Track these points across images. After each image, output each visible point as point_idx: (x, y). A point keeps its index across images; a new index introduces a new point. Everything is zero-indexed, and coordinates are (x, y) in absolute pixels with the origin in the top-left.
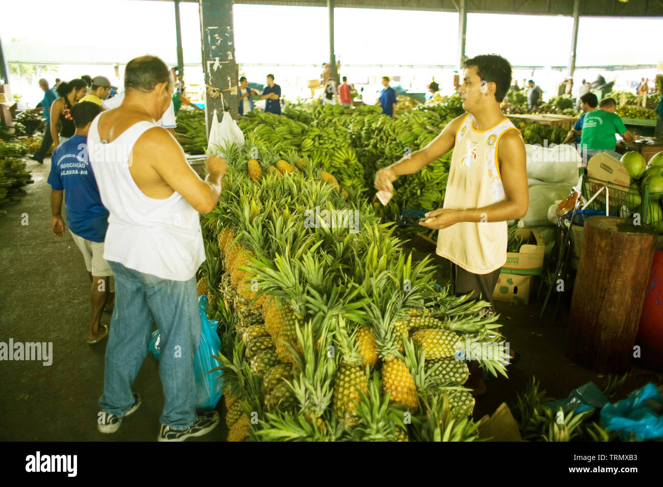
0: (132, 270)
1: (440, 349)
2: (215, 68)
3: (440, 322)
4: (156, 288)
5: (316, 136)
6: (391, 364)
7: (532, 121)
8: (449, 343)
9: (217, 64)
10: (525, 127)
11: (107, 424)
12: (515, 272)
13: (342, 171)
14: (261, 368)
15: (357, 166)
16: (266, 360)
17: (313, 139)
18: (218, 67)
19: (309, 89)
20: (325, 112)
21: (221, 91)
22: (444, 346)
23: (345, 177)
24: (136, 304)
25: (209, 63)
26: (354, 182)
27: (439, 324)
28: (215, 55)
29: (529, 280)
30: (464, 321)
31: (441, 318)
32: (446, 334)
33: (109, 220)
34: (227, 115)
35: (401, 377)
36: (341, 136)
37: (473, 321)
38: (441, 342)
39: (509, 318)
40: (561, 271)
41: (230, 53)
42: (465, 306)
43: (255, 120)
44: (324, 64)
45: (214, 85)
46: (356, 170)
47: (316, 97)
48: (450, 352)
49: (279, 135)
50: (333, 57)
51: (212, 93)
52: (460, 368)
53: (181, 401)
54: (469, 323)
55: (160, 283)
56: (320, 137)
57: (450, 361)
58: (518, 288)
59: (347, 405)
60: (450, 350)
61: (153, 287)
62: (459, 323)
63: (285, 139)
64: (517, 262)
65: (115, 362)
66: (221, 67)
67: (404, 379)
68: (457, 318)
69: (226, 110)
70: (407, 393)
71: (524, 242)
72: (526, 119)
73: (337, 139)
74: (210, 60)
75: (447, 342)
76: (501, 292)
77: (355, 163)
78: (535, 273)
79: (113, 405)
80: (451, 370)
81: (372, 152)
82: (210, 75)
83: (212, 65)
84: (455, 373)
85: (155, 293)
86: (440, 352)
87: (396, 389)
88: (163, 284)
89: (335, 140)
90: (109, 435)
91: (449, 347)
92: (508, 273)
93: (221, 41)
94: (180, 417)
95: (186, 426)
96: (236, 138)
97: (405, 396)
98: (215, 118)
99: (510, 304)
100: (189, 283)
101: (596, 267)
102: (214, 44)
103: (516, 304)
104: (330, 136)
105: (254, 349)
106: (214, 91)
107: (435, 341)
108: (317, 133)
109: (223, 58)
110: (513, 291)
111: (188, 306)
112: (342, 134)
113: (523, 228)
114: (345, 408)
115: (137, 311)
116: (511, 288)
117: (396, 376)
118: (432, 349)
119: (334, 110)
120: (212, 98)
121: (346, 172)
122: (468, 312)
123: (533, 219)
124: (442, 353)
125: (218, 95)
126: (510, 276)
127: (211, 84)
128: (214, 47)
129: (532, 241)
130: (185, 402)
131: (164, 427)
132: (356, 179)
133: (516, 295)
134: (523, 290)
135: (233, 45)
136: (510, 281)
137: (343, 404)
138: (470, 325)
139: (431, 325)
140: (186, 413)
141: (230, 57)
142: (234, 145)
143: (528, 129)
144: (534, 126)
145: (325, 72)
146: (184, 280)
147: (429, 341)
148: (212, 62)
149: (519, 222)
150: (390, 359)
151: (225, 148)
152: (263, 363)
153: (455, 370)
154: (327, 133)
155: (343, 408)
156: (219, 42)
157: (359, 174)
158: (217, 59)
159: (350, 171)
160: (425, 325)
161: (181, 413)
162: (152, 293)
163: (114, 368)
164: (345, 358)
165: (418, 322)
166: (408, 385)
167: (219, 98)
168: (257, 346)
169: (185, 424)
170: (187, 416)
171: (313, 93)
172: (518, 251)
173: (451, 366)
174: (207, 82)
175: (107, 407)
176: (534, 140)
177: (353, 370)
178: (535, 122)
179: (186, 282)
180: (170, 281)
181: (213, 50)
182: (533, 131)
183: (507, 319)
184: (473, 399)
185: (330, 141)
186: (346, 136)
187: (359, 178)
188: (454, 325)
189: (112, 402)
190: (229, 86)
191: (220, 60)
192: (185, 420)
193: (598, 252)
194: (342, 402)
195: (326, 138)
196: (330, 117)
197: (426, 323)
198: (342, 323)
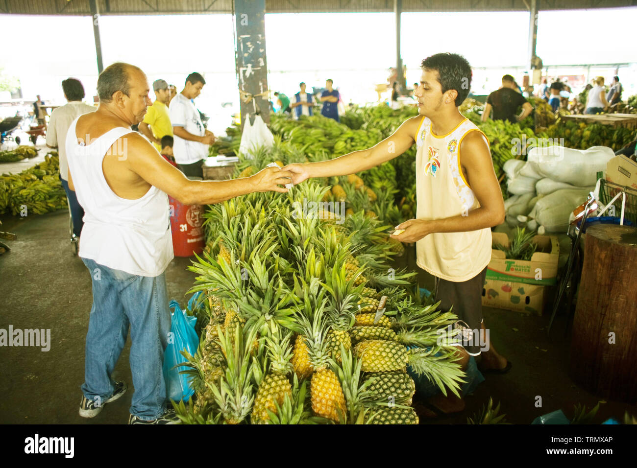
0: (104, 266)
1: (383, 362)
2: (247, 74)
3: (394, 333)
4: (126, 284)
5: (348, 138)
6: (318, 374)
7: (593, 121)
8: (393, 357)
9: (249, 70)
10: (584, 128)
11: (86, 408)
12: (527, 281)
13: (372, 173)
14: (209, 368)
15: (388, 168)
16: (213, 361)
17: (346, 142)
18: (251, 74)
19: (377, 92)
20: (374, 115)
21: (252, 96)
22: (387, 359)
23: (375, 179)
24: (110, 299)
25: (242, 69)
26: (385, 184)
27: (392, 336)
28: (247, 62)
29: (542, 290)
30: (420, 333)
31: (397, 329)
32: (391, 346)
33: (84, 219)
34: (258, 118)
35: (327, 389)
36: (372, 139)
37: (431, 333)
38: (384, 354)
39: (516, 330)
40: (569, 283)
41: (261, 60)
42: (429, 317)
43: (302, 123)
44: (391, 68)
45: (246, 91)
46: (387, 172)
47: (382, 100)
48: (394, 366)
49: (313, 138)
50: (400, 61)
51: (244, 98)
52: (403, 383)
53: (147, 392)
54: (425, 336)
55: (129, 279)
56: (352, 139)
57: (393, 375)
58: (531, 298)
59: (261, 414)
60: (394, 364)
61: (122, 282)
62: (414, 336)
63: (320, 141)
64: (529, 271)
65: (93, 352)
66: (253, 73)
67: (330, 391)
68: (413, 330)
69: (257, 114)
70: (332, 407)
71: (539, 250)
72: (587, 119)
73: (369, 142)
74: (243, 67)
75: (390, 355)
76: (511, 301)
77: (387, 165)
78: (548, 283)
79: (93, 391)
80: (393, 385)
81: (408, 155)
82: (243, 81)
83: (244, 72)
84: (396, 389)
85: (125, 288)
86: (383, 365)
87: (321, 401)
88: (132, 280)
89: (366, 143)
90: (89, 419)
91: (393, 360)
92: (519, 282)
93: (253, 49)
94: (146, 408)
95: (152, 418)
96: (265, 141)
97: (329, 409)
98: (247, 122)
99: (522, 315)
100: (158, 280)
101: (595, 280)
102: (247, 52)
103: (528, 315)
104: (362, 138)
105: (208, 348)
106: (246, 96)
107: (378, 353)
108: (349, 136)
109: (255, 65)
110: (524, 301)
111: (157, 301)
112: (374, 137)
113: (543, 235)
114: (259, 417)
115: (112, 306)
116: (523, 298)
117: (323, 387)
118: (373, 361)
119: (383, 113)
120: (245, 103)
121: (376, 174)
122: (432, 323)
123: (554, 225)
124: (385, 366)
125: (250, 100)
126: (522, 285)
127: (243, 89)
128: (246, 55)
129: (548, 249)
130: (152, 393)
131: (132, 417)
132: (387, 181)
133: (527, 305)
134: (535, 300)
135: (264, 53)
136: (521, 291)
137: (258, 413)
138: (426, 338)
139: (382, 335)
140: (153, 404)
141: (262, 64)
142: (263, 147)
143: (588, 130)
144: (594, 127)
145: (392, 75)
146: (153, 276)
147: (371, 352)
148: (245, 69)
149: (539, 228)
150: (320, 369)
151: (253, 151)
152: (210, 363)
153: (397, 385)
154: (359, 135)
155: (257, 416)
156: (251, 50)
157: (391, 176)
158: (250, 65)
159: (381, 173)
160: (376, 336)
161: (148, 404)
162: (122, 288)
163: (93, 358)
164: (273, 365)
165: (368, 331)
166: (333, 398)
167: (251, 103)
168: (211, 346)
169: (152, 415)
170: (152, 408)
171: (380, 97)
172: (530, 260)
173: (394, 381)
174: (240, 88)
175: (87, 393)
176: (594, 141)
177: (276, 378)
178: (596, 122)
179: (155, 278)
180: (139, 277)
181: (245, 58)
182: (593, 131)
183: (514, 331)
184: (417, 418)
185: (362, 143)
186: (378, 138)
187: (389, 180)
188: (410, 337)
189: (92, 389)
190: (260, 91)
191: (252, 67)
192: (152, 411)
193: (597, 265)
194: (257, 410)
195: (358, 140)
196: (378, 120)
197: (378, 334)
198: (275, 329)
